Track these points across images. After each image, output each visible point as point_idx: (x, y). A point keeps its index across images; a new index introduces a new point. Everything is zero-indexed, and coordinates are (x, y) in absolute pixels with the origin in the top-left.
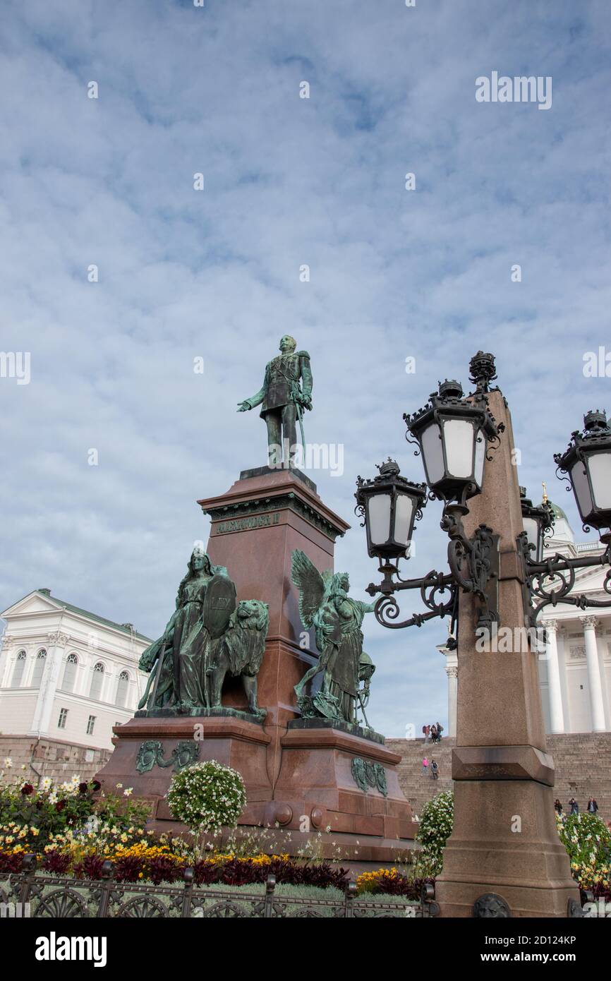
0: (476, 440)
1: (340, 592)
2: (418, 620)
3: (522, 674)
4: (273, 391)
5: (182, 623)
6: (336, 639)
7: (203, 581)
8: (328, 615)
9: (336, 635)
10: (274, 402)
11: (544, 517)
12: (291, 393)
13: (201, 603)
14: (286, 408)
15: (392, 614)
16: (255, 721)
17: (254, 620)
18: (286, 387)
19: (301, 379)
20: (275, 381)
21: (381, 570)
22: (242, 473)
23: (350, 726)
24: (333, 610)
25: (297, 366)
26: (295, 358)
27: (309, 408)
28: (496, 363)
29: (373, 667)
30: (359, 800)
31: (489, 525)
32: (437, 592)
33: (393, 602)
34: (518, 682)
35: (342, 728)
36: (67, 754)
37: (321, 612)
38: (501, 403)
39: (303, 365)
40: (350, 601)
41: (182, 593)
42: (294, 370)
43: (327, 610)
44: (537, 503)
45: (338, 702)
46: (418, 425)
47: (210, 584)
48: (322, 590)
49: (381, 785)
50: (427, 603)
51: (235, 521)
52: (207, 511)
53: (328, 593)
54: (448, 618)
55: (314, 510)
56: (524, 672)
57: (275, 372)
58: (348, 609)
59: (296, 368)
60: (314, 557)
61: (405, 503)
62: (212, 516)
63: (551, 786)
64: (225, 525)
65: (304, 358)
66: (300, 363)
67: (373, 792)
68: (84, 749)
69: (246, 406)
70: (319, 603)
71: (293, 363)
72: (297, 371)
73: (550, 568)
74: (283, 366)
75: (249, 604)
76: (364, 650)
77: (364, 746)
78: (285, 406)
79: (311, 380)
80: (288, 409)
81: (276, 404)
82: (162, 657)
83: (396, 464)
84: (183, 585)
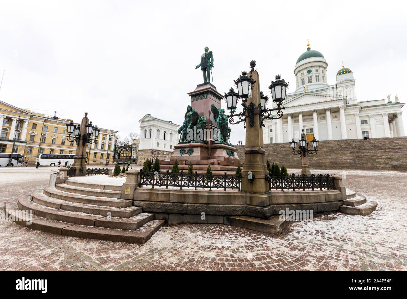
0: (249, 85)
1: (223, 113)
2: (238, 123)
3: (258, 133)
5: (187, 123)
6: (222, 124)
7: (191, 113)
8: (220, 119)
9: (222, 123)
10: (204, 65)
11: (266, 99)
13: (191, 118)
15: (233, 121)
16: (205, 143)
17: (203, 121)
18: (207, 62)
19: (210, 59)
21: (230, 112)
22: (198, 85)
23: (226, 143)
24: (221, 118)
26: (209, 53)
27: (213, 67)
28: (256, 63)
29: (231, 130)
30: (228, 159)
31: (253, 102)
32: (242, 117)
33: (233, 119)
34: (258, 135)
35: (224, 144)
36: (160, 153)
37: (218, 118)
38: (256, 74)
40: (225, 115)
41: (186, 116)
43: (220, 118)
44: (265, 96)
45: (223, 138)
46: (237, 83)
47: (192, 113)
48: (218, 113)
49: (233, 155)
50: (240, 119)
52: (190, 96)
53: (220, 113)
54: (244, 122)
56: (259, 133)
58: (225, 117)
59: (209, 56)
60: (216, 106)
61: (235, 97)
63: (264, 154)
64: (195, 99)
65: (211, 53)
66: (210, 55)
67: (232, 157)
68: (163, 151)
69: (197, 67)
70: (218, 116)
73: (266, 111)
75: (202, 117)
76: (228, 126)
77: (229, 147)
79: (213, 59)
80: (208, 67)
82: (183, 130)
83: (233, 89)
84: (186, 114)
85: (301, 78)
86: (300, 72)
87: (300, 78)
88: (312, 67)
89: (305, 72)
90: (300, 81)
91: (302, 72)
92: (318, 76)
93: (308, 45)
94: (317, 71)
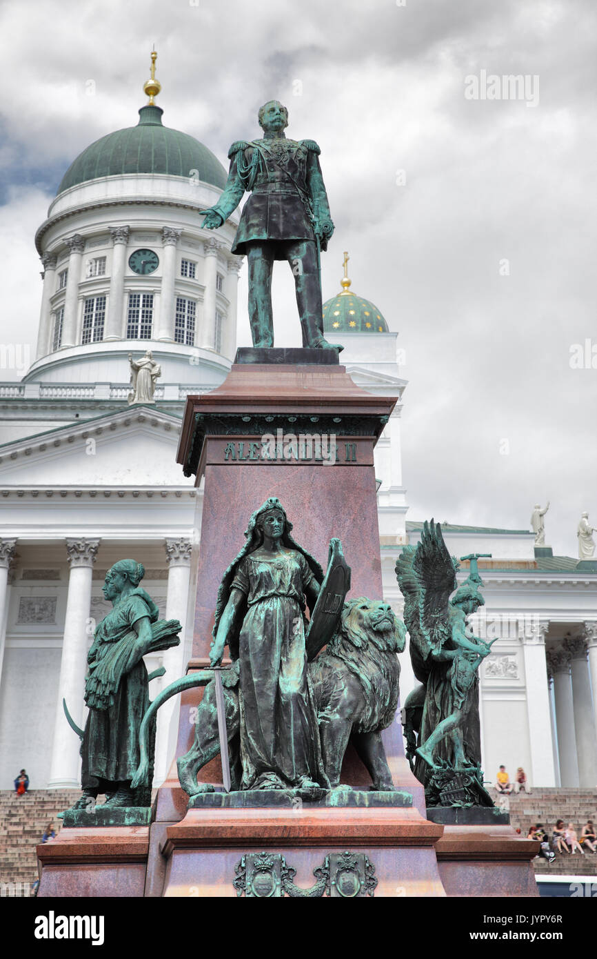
4: (278, 207)
10: (281, 227)
14: (304, 245)
18: (299, 206)
20: (276, 187)
25: (306, 167)
39: (315, 168)
78: (303, 241)
80: (309, 248)
85: (87, 292)
86: (82, 248)
87: (81, 286)
88: (163, 234)
89: (117, 255)
90: (74, 312)
91: (93, 252)
92: (193, 305)
93: (152, 91)
94: (188, 268)
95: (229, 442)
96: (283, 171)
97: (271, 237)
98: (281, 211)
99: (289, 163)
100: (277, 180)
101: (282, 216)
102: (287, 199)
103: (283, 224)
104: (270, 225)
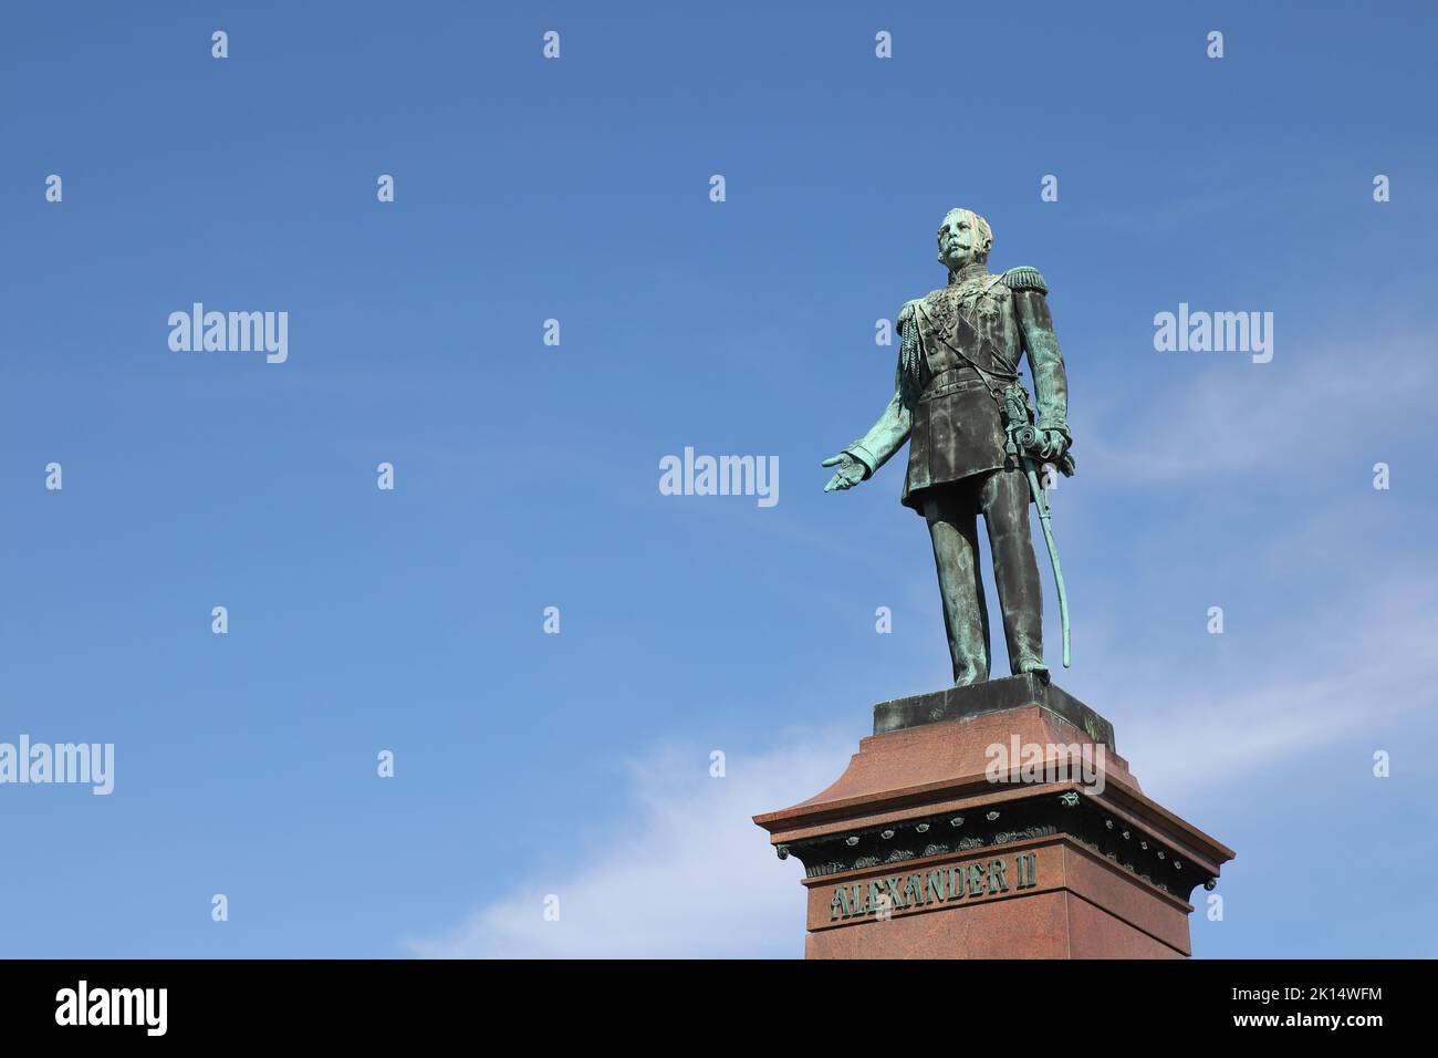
4: (944, 421)
10: (952, 458)
12: (1010, 428)
14: (994, 480)
18: (986, 407)
20: (943, 382)
25: (1009, 324)
26: (1002, 299)
39: (1029, 321)
42: (1001, 340)
51: (889, 878)
52: (795, 848)
55: (1131, 828)
57: (942, 355)
59: (1008, 333)
62: (807, 866)
64: (857, 892)
65: (1030, 296)
66: (1017, 313)
71: (997, 316)
72: (1010, 343)
74: (965, 333)
78: (991, 473)
79: (1061, 371)
80: (1002, 484)
81: (960, 468)
95: (836, 887)
96: (951, 349)
97: (936, 481)
98: (951, 427)
99: (959, 330)
100: (943, 368)
101: (953, 435)
102: (961, 399)
103: (956, 450)
104: (933, 459)
